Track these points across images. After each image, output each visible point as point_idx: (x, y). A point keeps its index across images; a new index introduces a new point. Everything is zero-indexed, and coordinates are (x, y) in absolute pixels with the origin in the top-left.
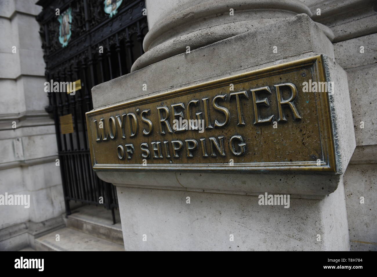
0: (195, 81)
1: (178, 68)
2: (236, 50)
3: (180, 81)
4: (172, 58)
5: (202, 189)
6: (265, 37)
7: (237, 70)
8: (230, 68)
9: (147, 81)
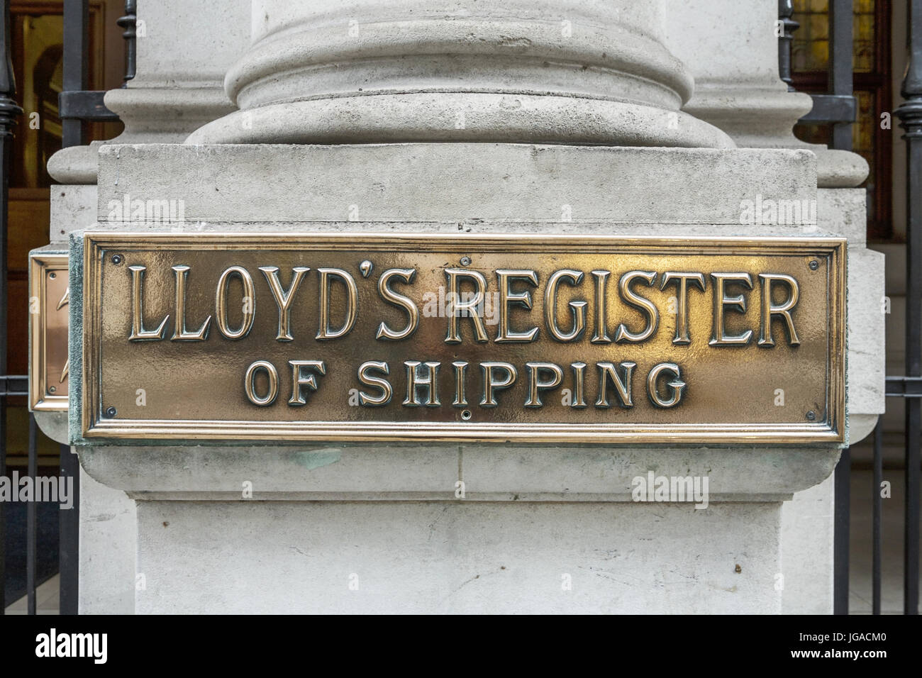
0: (553, 221)
1: (505, 178)
2: (672, 180)
3: (508, 211)
4: (491, 147)
5: (512, 494)
6: (735, 171)
7: (666, 222)
8: (652, 214)
9: (387, 186)
